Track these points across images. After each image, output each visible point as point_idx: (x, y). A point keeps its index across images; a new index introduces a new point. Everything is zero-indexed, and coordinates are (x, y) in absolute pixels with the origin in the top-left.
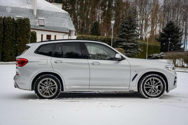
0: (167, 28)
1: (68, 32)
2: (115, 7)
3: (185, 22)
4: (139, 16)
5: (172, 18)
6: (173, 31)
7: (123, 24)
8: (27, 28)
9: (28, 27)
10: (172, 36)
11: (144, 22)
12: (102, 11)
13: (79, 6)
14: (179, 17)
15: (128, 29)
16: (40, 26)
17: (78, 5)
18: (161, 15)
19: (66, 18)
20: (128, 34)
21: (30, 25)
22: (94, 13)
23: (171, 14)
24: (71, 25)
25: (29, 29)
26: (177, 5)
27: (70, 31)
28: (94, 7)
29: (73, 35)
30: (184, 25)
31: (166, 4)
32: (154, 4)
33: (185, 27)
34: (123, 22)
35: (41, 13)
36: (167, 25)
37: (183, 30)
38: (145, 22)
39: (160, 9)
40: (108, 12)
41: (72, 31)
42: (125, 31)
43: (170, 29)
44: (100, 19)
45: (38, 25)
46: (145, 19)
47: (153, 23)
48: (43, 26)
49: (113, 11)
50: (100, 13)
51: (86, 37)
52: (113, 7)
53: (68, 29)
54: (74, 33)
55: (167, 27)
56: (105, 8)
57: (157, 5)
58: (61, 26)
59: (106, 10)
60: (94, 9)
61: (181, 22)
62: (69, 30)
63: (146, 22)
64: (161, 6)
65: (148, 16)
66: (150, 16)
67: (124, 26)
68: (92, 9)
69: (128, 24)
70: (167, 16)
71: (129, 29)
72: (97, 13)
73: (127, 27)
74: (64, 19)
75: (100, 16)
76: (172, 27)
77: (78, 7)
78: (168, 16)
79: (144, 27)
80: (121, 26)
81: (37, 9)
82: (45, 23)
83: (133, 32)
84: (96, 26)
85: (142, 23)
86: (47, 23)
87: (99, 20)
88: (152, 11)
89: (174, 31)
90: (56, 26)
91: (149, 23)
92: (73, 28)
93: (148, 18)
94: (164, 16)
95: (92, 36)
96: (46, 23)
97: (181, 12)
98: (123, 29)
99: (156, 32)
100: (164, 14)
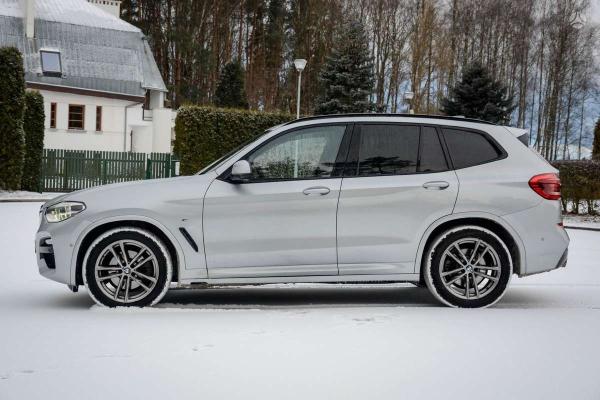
0: (466, 85)
1: (143, 94)
2: (295, 14)
3: (519, 68)
4: (371, 44)
5: (476, 53)
6: (484, 95)
7: (330, 69)
8: (14, 80)
9: (17, 76)
10: (480, 112)
11: (389, 64)
12: (251, 28)
13: (173, 10)
14: (500, 50)
15: (348, 87)
16: (47, 74)
17: (170, 6)
18: (442, 44)
19: (134, 48)
20: (348, 104)
21: (22, 70)
22: (223, 33)
23: (474, 41)
24: (152, 74)
25: (21, 84)
26: (494, 11)
27: (149, 92)
28: (224, 13)
29: (157, 106)
30: (518, 75)
31: (460, 7)
32: (421, 6)
33: (521, 84)
34: (332, 63)
35: (50, 31)
36: (464, 77)
37: (513, 92)
38: (391, 66)
39: (441, 25)
40: (270, 31)
41: (157, 92)
42: (337, 94)
43: (476, 89)
44: (244, 55)
45: (40, 71)
46: (393, 54)
47: (416, 67)
48: (58, 75)
49: (287, 27)
50: (244, 32)
51: (208, 112)
52: (285, 13)
53: (143, 86)
54: (161, 98)
55: (465, 81)
56: (260, 17)
57: (431, 11)
58: (120, 76)
59: (262, 24)
60: (223, 19)
61: (508, 67)
62: (145, 89)
63: (394, 65)
64: (442, 12)
65: (401, 46)
66: (407, 46)
67: (333, 78)
68: (217, 20)
69: (347, 71)
70: (463, 47)
71: (352, 86)
72: (234, 32)
73: (343, 82)
74: (130, 51)
75: (244, 44)
76: (482, 82)
77: (170, 13)
78: (466, 47)
79: (387, 80)
80: (324, 77)
81: (36, 16)
82: (65, 64)
83: (363, 97)
84: (233, 78)
85: (383, 68)
86: (69, 67)
87: (240, 58)
88: (415, 29)
89: (486, 96)
90: (100, 74)
91: (406, 68)
92: (158, 84)
93: (403, 51)
94: (453, 47)
95: (230, 110)
96: (66, 66)
97: (506, 32)
98: (332, 87)
99: (428, 100)
100: (453, 40)
